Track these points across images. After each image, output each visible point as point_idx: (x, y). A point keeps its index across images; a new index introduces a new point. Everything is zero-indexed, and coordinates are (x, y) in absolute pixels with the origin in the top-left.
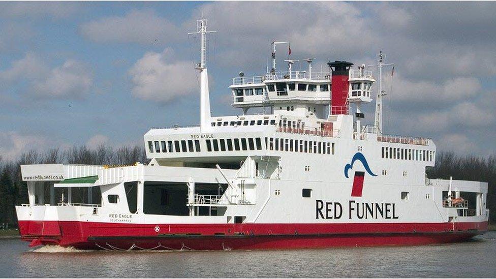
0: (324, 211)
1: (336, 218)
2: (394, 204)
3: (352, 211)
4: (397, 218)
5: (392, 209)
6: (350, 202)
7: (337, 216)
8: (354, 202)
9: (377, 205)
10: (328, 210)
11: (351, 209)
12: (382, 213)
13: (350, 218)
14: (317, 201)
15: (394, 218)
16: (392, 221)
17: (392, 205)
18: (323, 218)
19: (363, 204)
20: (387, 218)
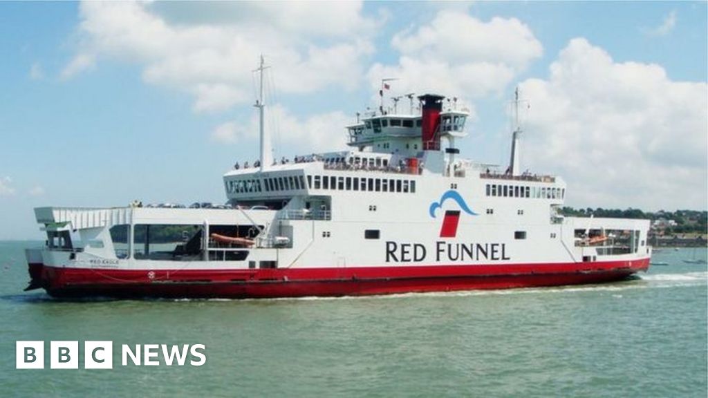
0: (398, 254)
1: (415, 260)
2: (503, 245)
3: (441, 253)
4: (508, 259)
5: (501, 250)
6: (438, 243)
7: (419, 257)
8: (444, 243)
9: (479, 246)
10: (403, 252)
11: (439, 251)
12: (486, 254)
13: (438, 259)
14: (388, 244)
15: (503, 258)
16: (501, 262)
17: (501, 245)
18: (396, 260)
19: (458, 245)
20: (493, 258)
